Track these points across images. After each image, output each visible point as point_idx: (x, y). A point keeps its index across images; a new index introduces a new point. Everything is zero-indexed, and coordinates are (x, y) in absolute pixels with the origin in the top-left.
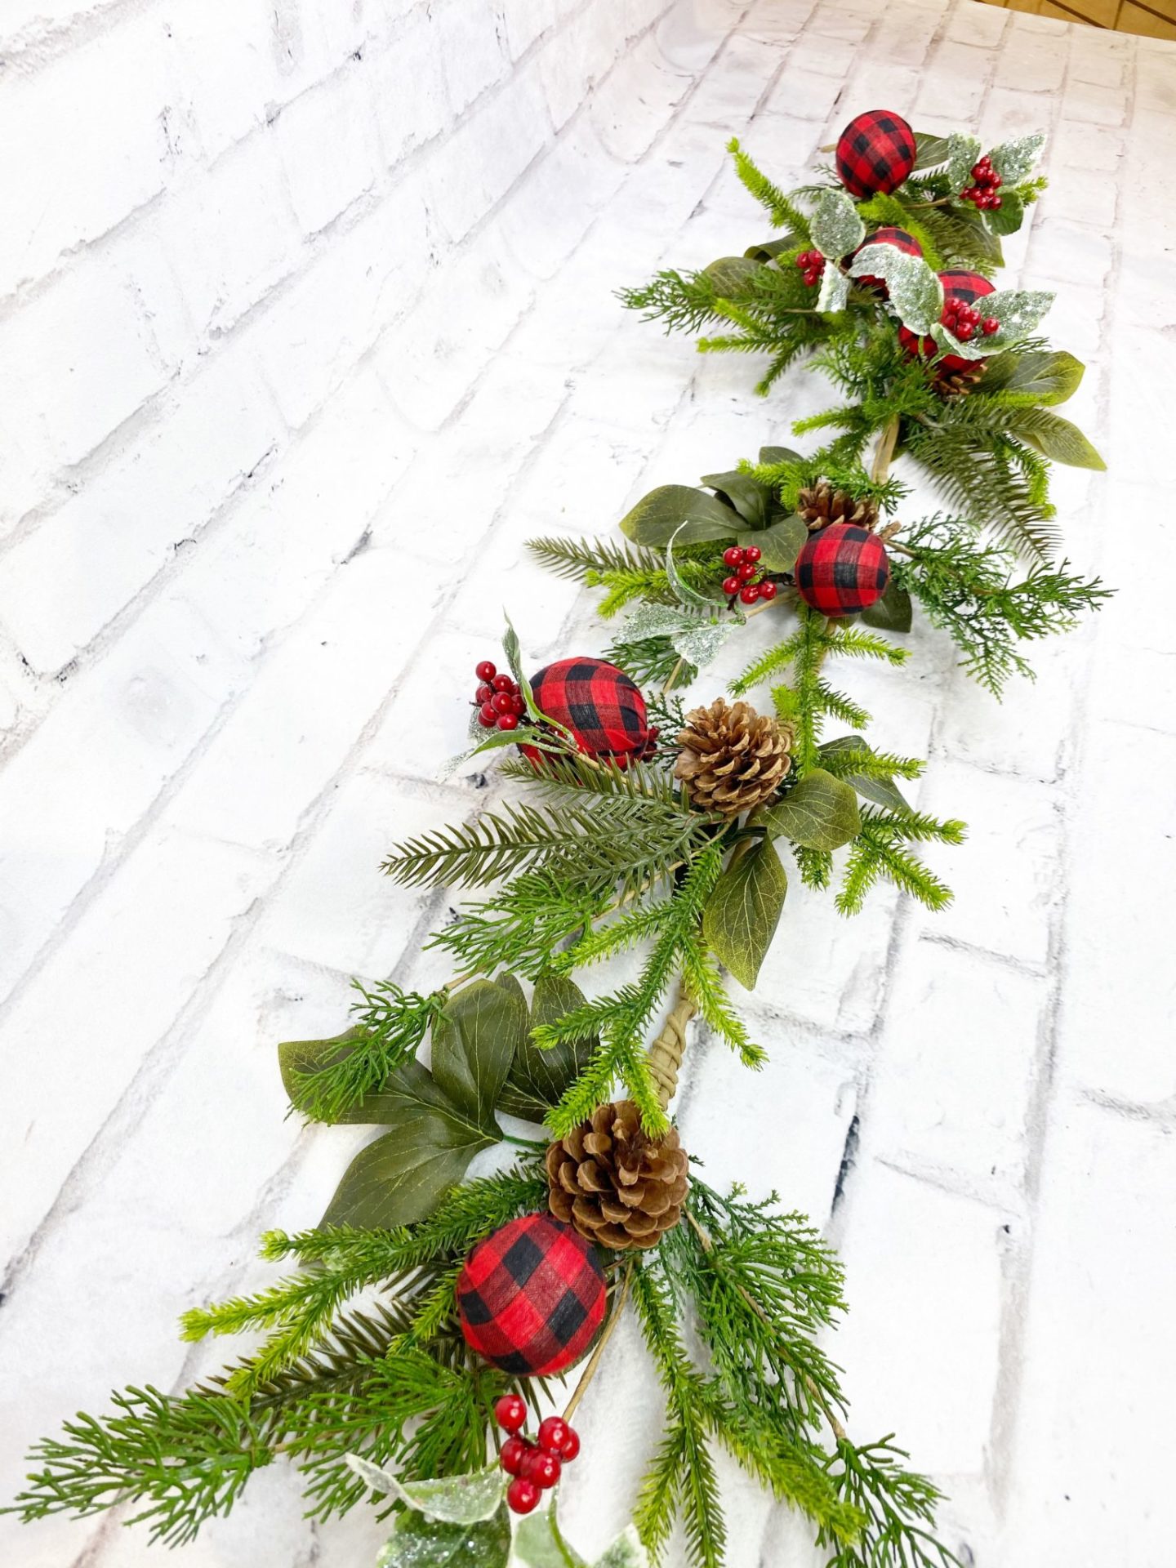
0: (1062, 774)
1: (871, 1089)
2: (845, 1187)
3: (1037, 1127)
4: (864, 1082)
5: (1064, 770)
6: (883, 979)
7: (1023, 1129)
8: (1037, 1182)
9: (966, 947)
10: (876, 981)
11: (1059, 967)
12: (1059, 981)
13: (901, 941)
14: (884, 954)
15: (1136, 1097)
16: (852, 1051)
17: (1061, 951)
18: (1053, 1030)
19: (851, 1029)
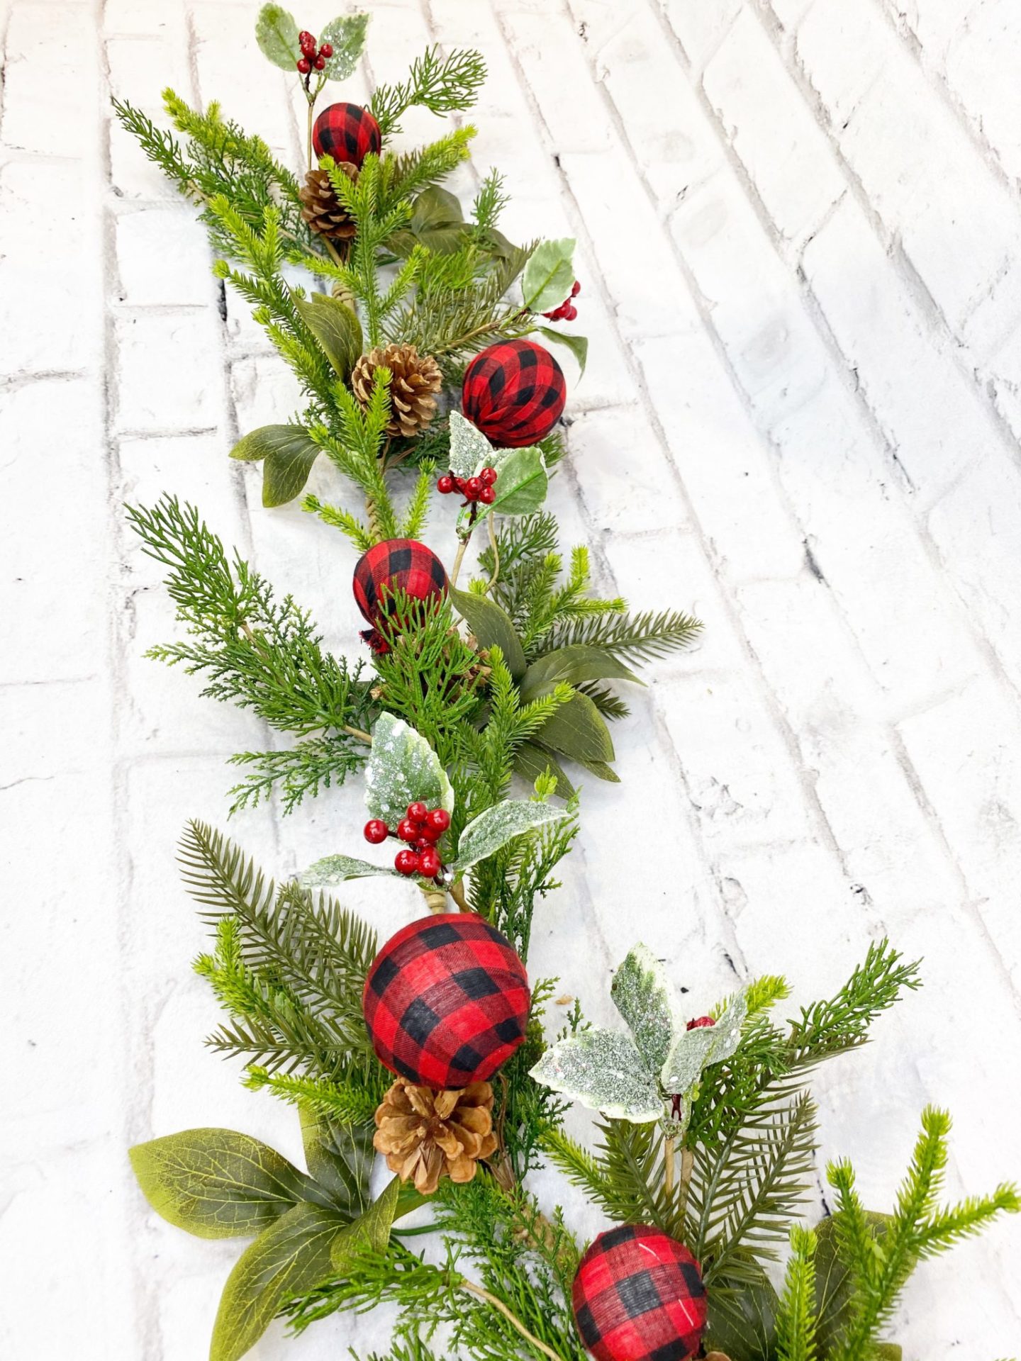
0: (128, 604)
1: (221, 336)
2: (220, 292)
3: (111, 351)
4: (227, 338)
5: (126, 608)
6: (234, 395)
7: (119, 345)
8: (106, 324)
9: (182, 434)
10: (237, 392)
11: (109, 444)
12: (107, 435)
13: (230, 422)
14: (238, 410)
15: (44, 383)
16: (239, 351)
17: (109, 455)
18: (108, 403)
19: (245, 362)
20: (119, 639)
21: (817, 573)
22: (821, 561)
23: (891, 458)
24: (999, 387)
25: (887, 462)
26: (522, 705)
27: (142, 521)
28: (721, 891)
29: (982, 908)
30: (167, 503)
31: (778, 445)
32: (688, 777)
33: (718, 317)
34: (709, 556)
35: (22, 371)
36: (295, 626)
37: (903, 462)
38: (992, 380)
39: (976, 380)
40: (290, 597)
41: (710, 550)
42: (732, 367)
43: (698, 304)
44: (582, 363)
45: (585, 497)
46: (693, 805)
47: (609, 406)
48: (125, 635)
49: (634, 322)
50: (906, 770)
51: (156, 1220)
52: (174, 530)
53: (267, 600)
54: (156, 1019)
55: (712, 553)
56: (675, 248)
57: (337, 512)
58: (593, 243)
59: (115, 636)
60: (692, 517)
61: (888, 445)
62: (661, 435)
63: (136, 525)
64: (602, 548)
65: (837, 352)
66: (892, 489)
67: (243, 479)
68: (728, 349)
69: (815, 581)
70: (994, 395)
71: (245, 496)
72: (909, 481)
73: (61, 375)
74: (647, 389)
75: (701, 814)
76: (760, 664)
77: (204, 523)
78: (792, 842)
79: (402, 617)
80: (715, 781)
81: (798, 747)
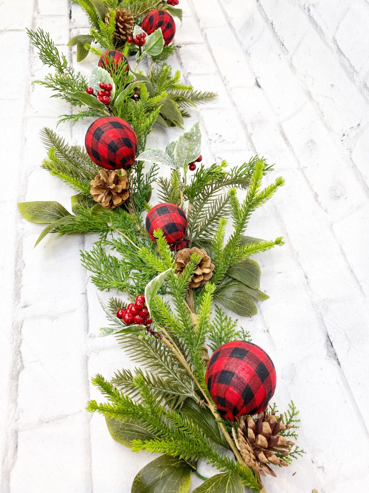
1: (69, 23)
4: (71, 23)
6: (71, 37)
8: (33, 19)
15: (12, 32)
16: (74, 26)
20: (29, 91)
21: (259, 86)
22: (260, 83)
23: (282, 46)
24: (311, 8)
25: (281, 47)
26: (150, 97)
27: (31, 34)
28: (215, 160)
29: (304, 170)
30: (40, 31)
31: (249, 54)
32: (208, 133)
33: (232, 22)
34: (223, 81)
35: (5, 29)
36: (81, 80)
37: (285, 46)
38: (309, 6)
39: (304, 8)
40: (79, 72)
41: (224, 79)
42: (236, 35)
43: (227, 19)
44: (181, 20)
45: (183, 65)
46: (209, 139)
47: (194, 44)
48: (30, 90)
49: (205, 24)
50: (283, 135)
51: (24, 220)
52: (42, 41)
53: (72, 73)
54: (29, 175)
55: (224, 80)
56: (221, 5)
57: (96, 50)
58: (193, 4)
59: (27, 91)
60: (219, 71)
61: (281, 42)
62: (211, 51)
63: (30, 35)
64: (187, 77)
65: (267, 19)
66: (282, 56)
67: (72, 56)
68: (235, 30)
69: (258, 88)
70: (309, 10)
71: (72, 60)
72: (287, 50)
73: (17, 30)
74: (207, 40)
75: (211, 142)
76: (237, 107)
77: (51, 40)
78: (241, 150)
79: (110, 64)
80: (217, 134)
81: (246, 127)
